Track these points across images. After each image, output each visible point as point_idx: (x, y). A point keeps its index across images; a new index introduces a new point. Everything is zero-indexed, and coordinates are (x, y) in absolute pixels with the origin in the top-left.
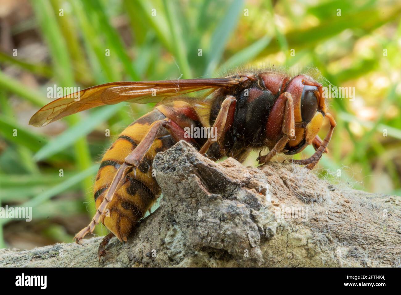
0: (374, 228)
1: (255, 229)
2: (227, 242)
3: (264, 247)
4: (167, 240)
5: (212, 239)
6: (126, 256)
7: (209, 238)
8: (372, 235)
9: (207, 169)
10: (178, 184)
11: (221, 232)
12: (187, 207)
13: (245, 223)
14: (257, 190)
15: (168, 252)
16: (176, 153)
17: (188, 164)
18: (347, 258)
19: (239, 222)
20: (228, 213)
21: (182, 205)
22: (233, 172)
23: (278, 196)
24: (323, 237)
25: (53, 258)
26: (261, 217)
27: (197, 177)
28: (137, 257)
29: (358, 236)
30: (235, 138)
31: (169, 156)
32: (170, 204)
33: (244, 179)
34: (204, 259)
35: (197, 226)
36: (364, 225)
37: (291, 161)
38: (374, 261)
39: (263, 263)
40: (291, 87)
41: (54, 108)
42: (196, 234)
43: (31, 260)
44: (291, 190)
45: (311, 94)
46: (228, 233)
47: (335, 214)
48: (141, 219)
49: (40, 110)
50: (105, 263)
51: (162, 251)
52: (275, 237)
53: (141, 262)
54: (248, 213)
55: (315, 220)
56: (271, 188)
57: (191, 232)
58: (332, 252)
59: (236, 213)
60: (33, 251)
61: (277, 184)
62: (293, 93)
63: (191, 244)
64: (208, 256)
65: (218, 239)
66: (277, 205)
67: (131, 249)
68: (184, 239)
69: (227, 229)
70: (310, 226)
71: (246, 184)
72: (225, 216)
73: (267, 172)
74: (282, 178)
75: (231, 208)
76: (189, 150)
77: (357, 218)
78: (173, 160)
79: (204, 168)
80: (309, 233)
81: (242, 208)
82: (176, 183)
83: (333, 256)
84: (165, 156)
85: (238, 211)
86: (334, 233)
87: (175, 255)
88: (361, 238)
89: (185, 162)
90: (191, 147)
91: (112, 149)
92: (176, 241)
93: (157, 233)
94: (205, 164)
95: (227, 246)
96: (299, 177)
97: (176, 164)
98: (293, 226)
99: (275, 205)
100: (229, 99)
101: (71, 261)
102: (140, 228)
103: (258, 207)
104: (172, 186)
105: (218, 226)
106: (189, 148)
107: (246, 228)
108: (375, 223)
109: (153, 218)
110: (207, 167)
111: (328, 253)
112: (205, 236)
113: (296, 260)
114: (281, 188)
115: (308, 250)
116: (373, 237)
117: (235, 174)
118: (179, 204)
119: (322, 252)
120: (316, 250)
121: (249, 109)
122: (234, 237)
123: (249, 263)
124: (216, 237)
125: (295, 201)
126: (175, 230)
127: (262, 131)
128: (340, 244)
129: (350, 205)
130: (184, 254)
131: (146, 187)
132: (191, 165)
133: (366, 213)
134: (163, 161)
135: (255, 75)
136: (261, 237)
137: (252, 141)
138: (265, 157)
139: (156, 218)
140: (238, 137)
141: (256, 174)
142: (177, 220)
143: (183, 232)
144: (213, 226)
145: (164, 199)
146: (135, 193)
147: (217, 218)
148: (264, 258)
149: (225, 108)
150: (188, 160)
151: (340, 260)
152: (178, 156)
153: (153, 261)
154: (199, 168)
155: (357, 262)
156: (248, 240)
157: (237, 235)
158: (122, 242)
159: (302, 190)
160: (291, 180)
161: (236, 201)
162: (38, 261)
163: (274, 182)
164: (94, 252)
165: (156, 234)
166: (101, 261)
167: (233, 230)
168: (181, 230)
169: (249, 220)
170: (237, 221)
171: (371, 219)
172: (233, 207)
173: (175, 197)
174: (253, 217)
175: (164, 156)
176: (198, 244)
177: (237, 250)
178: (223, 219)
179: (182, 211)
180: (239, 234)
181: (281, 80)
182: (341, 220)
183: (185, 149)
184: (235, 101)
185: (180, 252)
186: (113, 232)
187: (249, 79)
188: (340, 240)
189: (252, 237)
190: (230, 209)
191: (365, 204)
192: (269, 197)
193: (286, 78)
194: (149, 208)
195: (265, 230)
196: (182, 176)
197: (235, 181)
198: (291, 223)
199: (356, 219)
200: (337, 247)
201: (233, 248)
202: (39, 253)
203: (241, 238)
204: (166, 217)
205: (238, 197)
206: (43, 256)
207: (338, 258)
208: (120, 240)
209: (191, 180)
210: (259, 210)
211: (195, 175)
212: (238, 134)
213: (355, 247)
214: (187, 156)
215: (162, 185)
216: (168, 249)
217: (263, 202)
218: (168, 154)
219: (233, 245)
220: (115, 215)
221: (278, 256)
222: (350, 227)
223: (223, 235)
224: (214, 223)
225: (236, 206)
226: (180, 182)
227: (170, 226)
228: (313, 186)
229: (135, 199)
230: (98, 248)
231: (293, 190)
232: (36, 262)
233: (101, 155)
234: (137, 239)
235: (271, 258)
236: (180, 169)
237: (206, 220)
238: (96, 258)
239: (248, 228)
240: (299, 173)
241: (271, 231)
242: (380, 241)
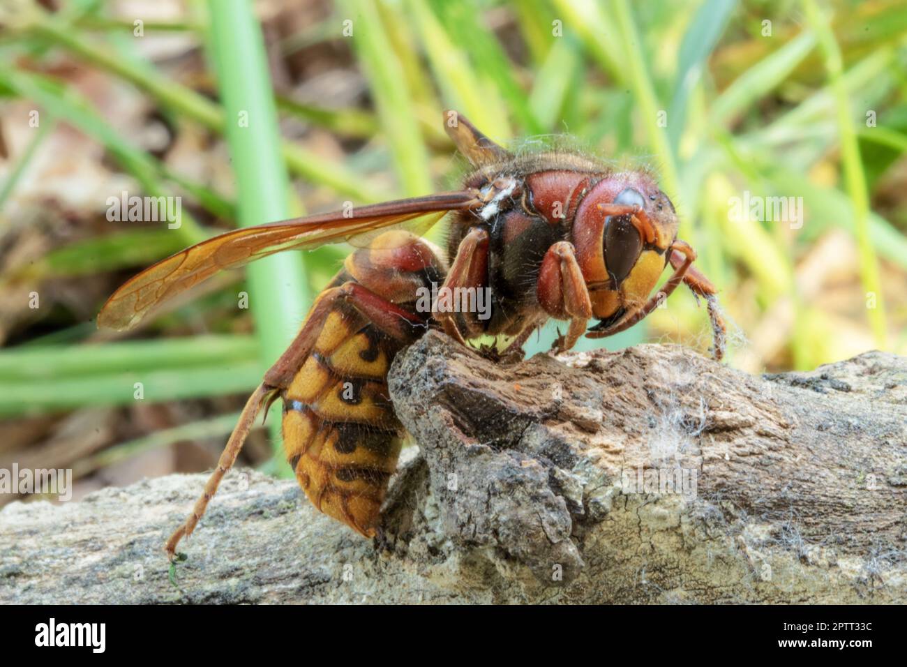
0: (835, 478)
1: (559, 507)
2: (503, 534)
5: (478, 529)
7: (473, 527)
8: (826, 496)
9: (467, 393)
11: (491, 516)
13: (536, 498)
14: (575, 424)
17: (430, 384)
18: (766, 547)
19: (523, 498)
20: (501, 481)
24: (713, 510)
26: (575, 481)
27: (444, 410)
33: (548, 406)
36: (812, 474)
38: (825, 549)
46: (504, 517)
47: (747, 459)
52: (611, 514)
54: (543, 478)
58: (733, 539)
59: (516, 481)
65: (487, 530)
66: (617, 452)
69: (502, 511)
71: (552, 415)
72: (498, 486)
75: (507, 471)
77: (798, 459)
81: (529, 467)
83: (733, 547)
86: (741, 497)
88: (801, 503)
89: (426, 380)
94: (463, 383)
95: (505, 542)
97: (414, 381)
99: (611, 453)
100: (474, 235)
103: (569, 463)
105: (485, 505)
107: (538, 508)
108: (841, 466)
110: (464, 389)
111: (723, 542)
112: (464, 521)
115: (681, 536)
116: (829, 500)
119: (710, 539)
120: (696, 538)
121: (507, 257)
122: (516, 526)
124: (483, 525)
128: (753, 519)
132: (436, 385)
133: (822, 447)
136: (573, 522)
141: (578, 391)
144: (477, 505)
147: (484, 489)
149: (463, 255)
150: (431, 375)
151: (750, 551)
152: (418, 364)
155: (789, 554)
156: (544, 531)
157: (520, 521)
167: (512, 513)
169: (545, 491)
170: (518, 495)
171: (832, 460)
174: (557, 484)
177: (525, 549)
178: (493, 492)
180: (524, 520)
183: (435, 349)
188: (753, 511)
189: (552, 524)
190: (505, 473)
195: (586, 505)
196: (420, 408)
197: (526, 410)
199: (796, 464)
200: (744, 526)
201: (515, 545)
203: (529, 528)
205: (531, 444)
207: (746, 551)
210: (571, 467)
211: (440, 406)
213: (785, 523)
214: (430, 367)
217: (582, 450)
219: (515, 540)
222: (778, 482)
223: (495, 523)
224: (478, 498)
225: (518, 465)
226: (419, 418)
236: (416, 394)
237: (465, 492)
239: (544, 507)
241: (600, 506)
242: (843, 505)
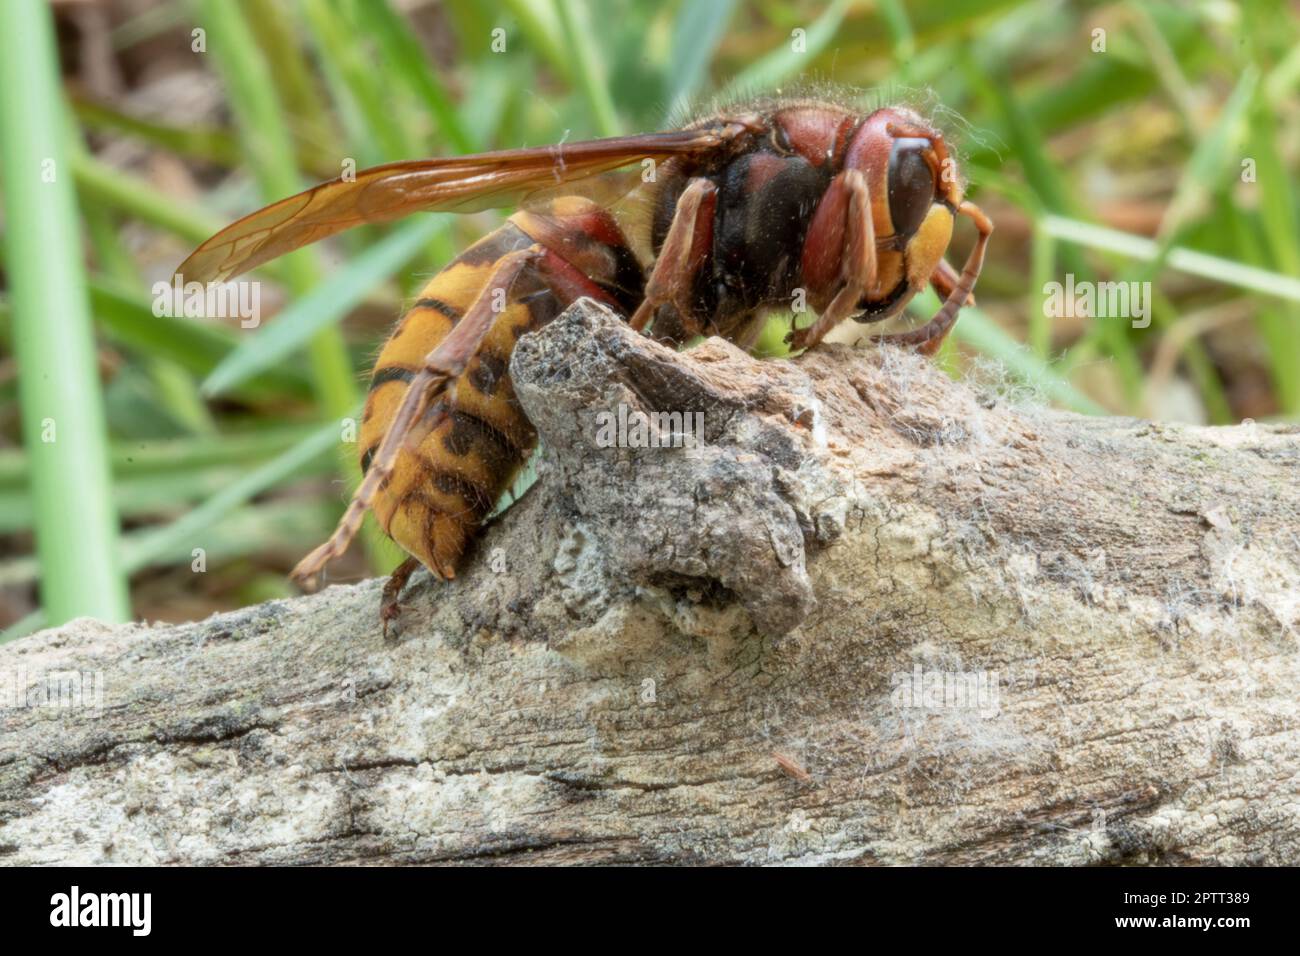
0: (1106, 502)
1: (787, 518)
2: (716, 555)
3: (817, 566)
4: (561, 563)
5: (678, 551)
6: (454, 614)
7: (670, 549)
8: (1101, 522)
9: (654, 368)
10: (580, 413)
11: (700, 531)
12: (606, 471)
13: (761, 503)
14: (789, 416)
15: (566, 595)
16: (569, 332)
17: (603, 358)
18: (1038, 584)
19: (745, 503)
20: (714, 480)
21: (594, 467)
22: (724, 374)
23: (846, 429)
24: (972, 532)
25: (263, 636)
26: (803, 486)
27: (627, 391)
28: (484, 615)
29: (1063, 525)
30: (721, 288)
31: (553, 340)
32: (562, 467)
33: (754, 391)
34: (660, 609)
35: (636, 519)
36: (1078, 495)
37: (875, 340)
38: (1110, 588)
39: (816, 607)
40: (861, 142)
41: (235, 242)
42: (635, 540)
43: (205, 645)
44: (880, 413)
45: (913, 160)
46: (719, 531)
47: (1000, 471)
48: (490, 516)
49: (199, 250)
50: (401, 638)
51: (549, 592)
52: (843, 536)
53: (496, 628)
54: (768, 477)
55: (947, 488)
56: (827, 410)
57: (620, 536)
58: (998, 571)
59: (736, 479)
60: (208, 622)
61: (842, 399)
62: (866, 160)
63: (622, 569)
64: (669, 599)
65: (692, 550)
66: (844, 454)
67: (466, 595)
68: (605, 559)
69: (716, 522)
70: (933, 504)
71: (759, 403)
72: (708, 488)
73: (815, 369)
74: (853, 384)
75: (722, 466)
76: (603, 323)
77: (1058, 477)
78: (562, 351)
79: (644, 367)
80: (932, 522)
81: (749, 462)
82: (575, 411)
83: (999, 580)
84: (541, 342)
85: (740, 472)
86: (1001, 519)
87: (583, 602)
88: (1073, 529)
89: (595, 354)
90: (607, 315)
91: (400, 337)
92: (585, 566)
93: (533, 549)
94: (648, 355)
95: (716, 568)
96: (899, 380)
97: (572, 359)
98: (888, 505)
99: (839, 454)
100: (698, 187)
101: (311, 639)
102: (488, 539)
103: (793, 462)
104: (563, 419)
105: (691, 517)
106: (602, 316)
107: (764, 517)
108: (1108, 488)
109: (521, 511)
110: (651, 362)
111: (986, 574)
112: (657, 543)
113: (903, 595)
114: (851, 410)
115: (933, 566)
116: (1105, 526)
117: (729, 377)
118: (586, 466)
119: (972, 571)
120: (953, 567)
121: (752, 210)
122: (734, 542)
123: (777, 608)
124: (687, 545)
125: (892, 441)
126: (579, 537)
127: (791, 265)
128: (1018, 548)
129: (1038, 444)
130: (607, 596)
131: (496, 431)
132: (611, 359)
133: (1082, 464)
134: (536, 356)
135: (761, 119)
136: (806, 540)
137: (767, 293)
138: (807, 331)
139: (527, 512)
140: (729, 283)
141: (783, 375)
142: (584, 509)
143: (600, 540)
144: (678, 517)
145: (545, 458)
146: (468, 448)
147: (687, 495)
148: (818, 593)
149: (685, 213)
150: (601, 347)
151: (1020, 587)
152: (574, 338)
153: (526, 621)
154: (631, 366)
155: (1066, 592)
156: (773, 548)
157: (741, 535)
158: (441, 580)
159: (908, 412)
160: (877, 388)
161: (735, 448)
162: (224, 647)
163: (834, 394)
164: (371, 612)
165: (530, 550)
166: (389, 633)
167: (730, 524)
168: (595, 533)
169: (771, 495)
170: (739, 498)
171: (1096, 480)
172: (729, 463)
173: (575, 446)
174: (782, 488)
175: (537, 342)
176: (641, 567)
177: (745, 577)
178: (703, 497)
179: (593, 484)
180: (747, 534)
181: (833, 126)
182: (1015, 483)
183: (594, 319)
184: (712, 193)
185: (596, 593)
186: (417, 557)
187: (749, 129)
188: (1016, 538)
189: (783, 540)
190: (719, 469)
191: (1080, 441)
192: (821, 434)
193: (847, 119)
194: (508, 485)
195: (815, 519)
196: (589, 390)
197: (728, 395)
198: (884, 499)
199: (1057, 482)
200: (1009, 555)
201: (732, 570)
202: (224, 625)
203: (754, 544)
204: (553, 504)
205: (740, 438)
206: (236, 633)
207: (1014, 585)
208: (437, 576)
209: (612, 399)
210: (796, 467)
211: (621, 385)
212: (728, 277)
213: (1057, 553)
214: (598, 337)
215: (537, 419)
216: (562, 587)
217: (806, 446)
218: (549, 335)
219: (733, 562)
220: (419, 512)
221: (853, 588)
222: (1043, 502)
223: (706, 539)
224: (680, 508)
225: (734, 459)
226: (585, 407)
227: (567, 527)
228: (937, 400)
229: (469, 465)
230: (379, 601)
231: (886, 412)
232: (218, 650)
233: (372, 354)
234: (483, 567)
235: (836, 593)
236: (582, 373)
237: (657, 502)
238: (375, 627)
239: (771, 516)
240: (899, 369)
241: (833, 522)
242: (1124, 534)
